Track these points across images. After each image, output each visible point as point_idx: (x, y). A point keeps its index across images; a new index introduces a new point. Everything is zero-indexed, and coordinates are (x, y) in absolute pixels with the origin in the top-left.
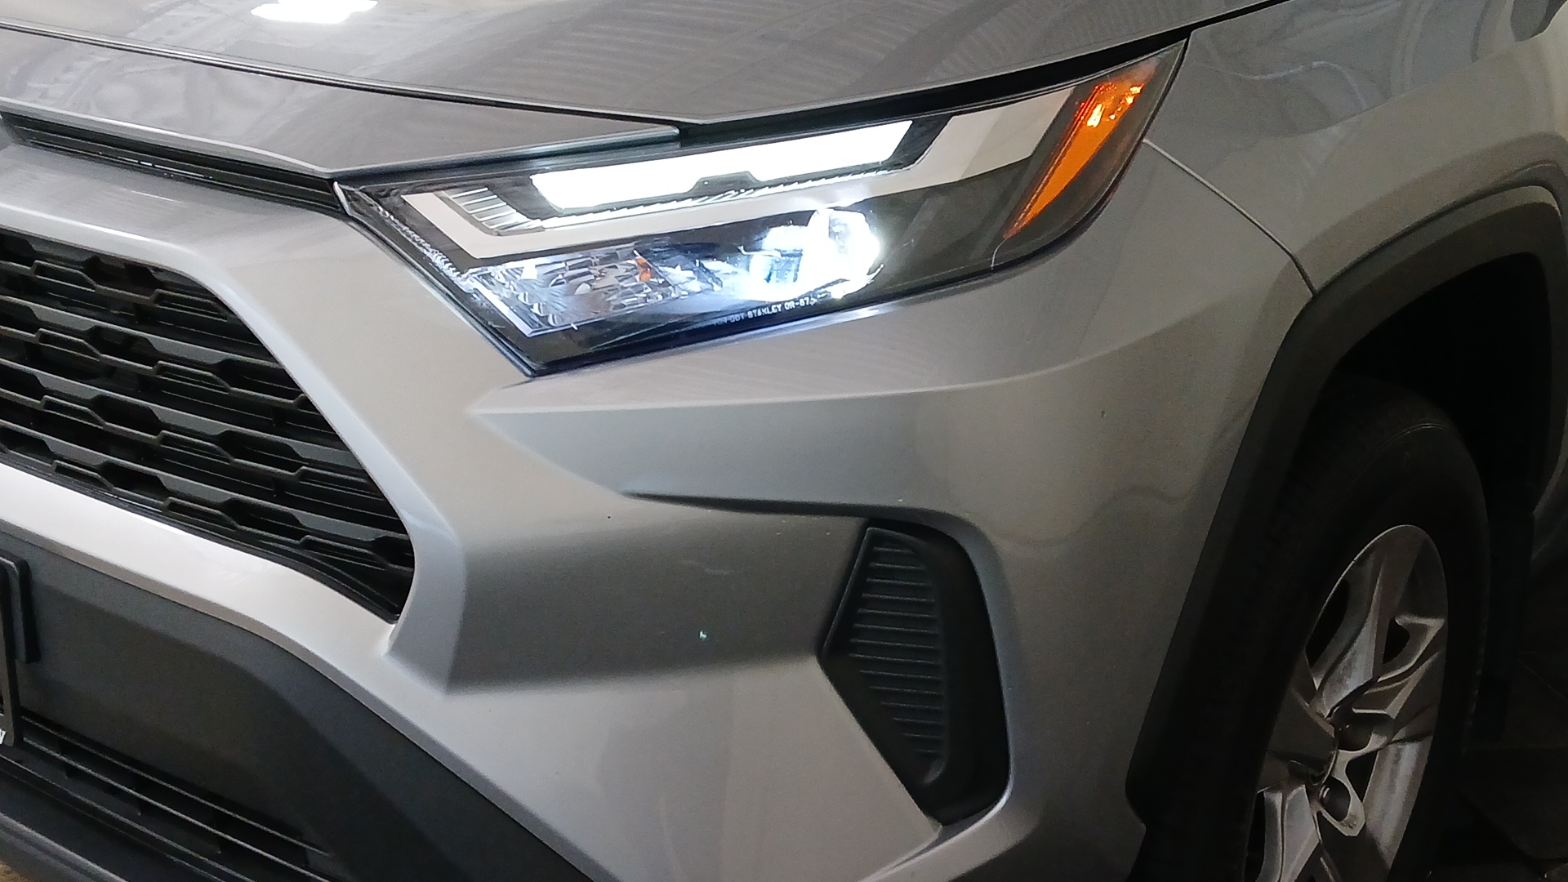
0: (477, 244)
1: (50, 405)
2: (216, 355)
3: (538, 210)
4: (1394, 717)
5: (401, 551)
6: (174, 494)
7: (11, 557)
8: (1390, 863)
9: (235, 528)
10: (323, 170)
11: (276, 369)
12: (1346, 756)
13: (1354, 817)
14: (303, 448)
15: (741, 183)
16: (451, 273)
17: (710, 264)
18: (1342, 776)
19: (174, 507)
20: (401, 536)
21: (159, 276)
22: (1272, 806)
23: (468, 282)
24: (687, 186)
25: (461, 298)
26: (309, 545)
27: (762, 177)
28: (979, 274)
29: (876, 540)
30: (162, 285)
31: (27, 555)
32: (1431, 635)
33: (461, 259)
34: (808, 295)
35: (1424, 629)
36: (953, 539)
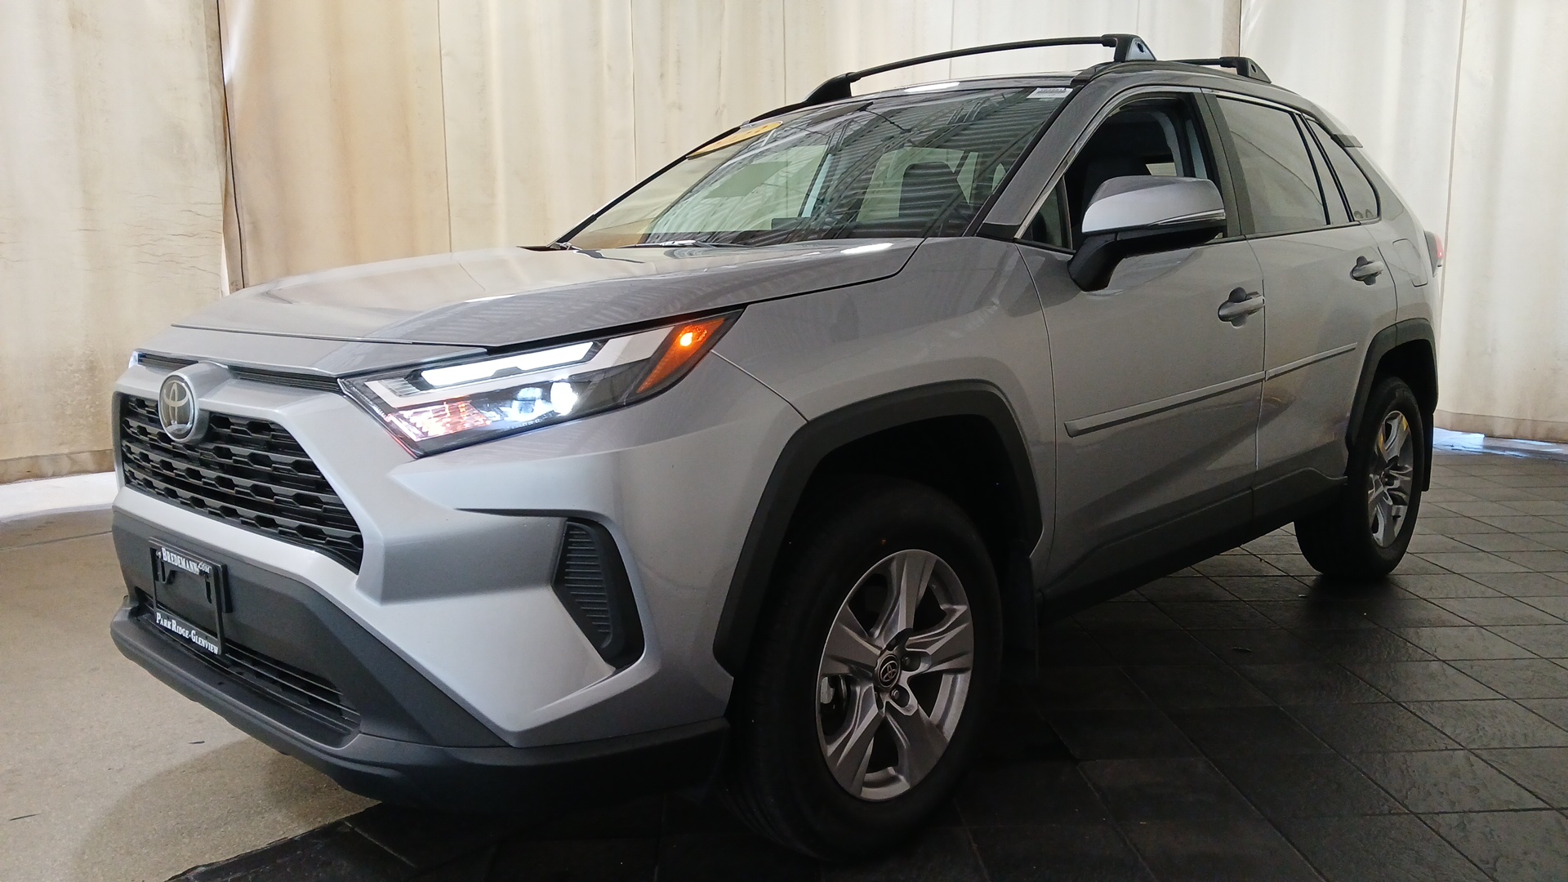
0: (394, 401)
1: (238, 492)
2: (292, 459)
3: (424, 386)
4: (930, 654)
5: (358, 540)
6: (281, 526)
7: (220, 563)
8: (949, 739)
9: (301, 539)
10: (333, 374)
11: (309, 462)
12: (905, 676)
13: (911, 706)
14: (323, 497)
15: (515, 371)
16: (382, 415)
17: (502, 409)
18: (904, 683)
19: (281, 532)
20: (358, 533)
21: (272, 426)
22: (855, 692)
23: (390, 418)
24: (491, 374)
25: (387, 425)
26: (329, 543)
27: (523, 368)
28: (617, 407)
29: (570, 528)
30: (274, 430)
31: (226, 561)
32: (957, 615)
33: (388, 410)
34: (539, 417)
35: (954, 611)
36: (604, 527)
